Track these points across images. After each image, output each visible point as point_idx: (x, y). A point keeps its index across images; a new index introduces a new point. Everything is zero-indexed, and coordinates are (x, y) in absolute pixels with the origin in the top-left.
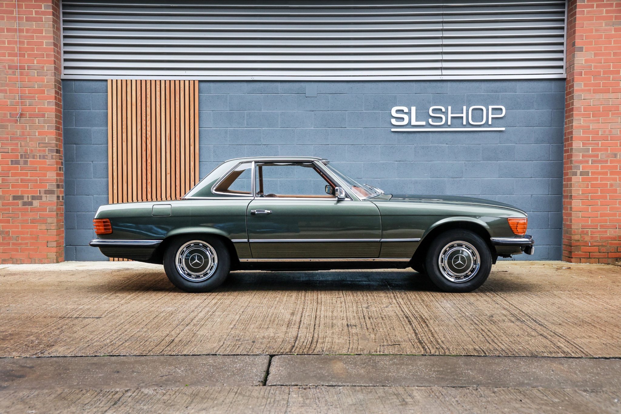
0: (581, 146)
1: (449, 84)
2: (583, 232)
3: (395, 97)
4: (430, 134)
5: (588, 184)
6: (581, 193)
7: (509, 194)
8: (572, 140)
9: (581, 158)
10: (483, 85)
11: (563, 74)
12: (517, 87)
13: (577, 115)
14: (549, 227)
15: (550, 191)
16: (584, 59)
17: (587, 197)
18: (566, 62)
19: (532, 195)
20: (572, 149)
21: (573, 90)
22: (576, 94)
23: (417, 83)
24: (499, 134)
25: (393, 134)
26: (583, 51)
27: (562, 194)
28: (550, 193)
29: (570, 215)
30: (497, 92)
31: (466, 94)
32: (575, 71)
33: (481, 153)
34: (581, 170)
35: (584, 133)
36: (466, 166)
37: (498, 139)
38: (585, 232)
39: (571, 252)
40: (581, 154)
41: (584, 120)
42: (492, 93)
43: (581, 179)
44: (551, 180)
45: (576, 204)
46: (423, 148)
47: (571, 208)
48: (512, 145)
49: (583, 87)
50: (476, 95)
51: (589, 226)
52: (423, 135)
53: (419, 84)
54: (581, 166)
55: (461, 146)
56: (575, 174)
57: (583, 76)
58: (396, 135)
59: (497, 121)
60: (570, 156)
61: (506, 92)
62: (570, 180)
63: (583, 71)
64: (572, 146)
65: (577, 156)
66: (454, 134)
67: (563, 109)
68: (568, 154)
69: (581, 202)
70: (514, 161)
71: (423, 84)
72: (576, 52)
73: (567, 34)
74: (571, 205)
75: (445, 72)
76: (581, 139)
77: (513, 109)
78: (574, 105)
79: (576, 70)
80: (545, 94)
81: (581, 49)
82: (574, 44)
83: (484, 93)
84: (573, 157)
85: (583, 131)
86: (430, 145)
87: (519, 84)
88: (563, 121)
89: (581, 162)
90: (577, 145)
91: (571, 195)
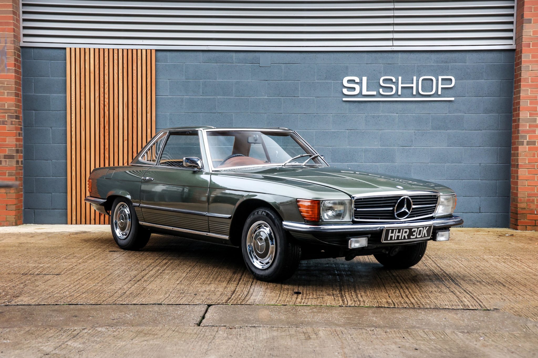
0: (528, 116)
1: (400, 55)
2: (529, 200)
3: (347, 68)
4: (381, 103)
5: (534, 154)
6: (527, 162)
7: (458, 163)
8: (519, 110)
9: (528, 128)
10: (433, 56)
11: (512, 45)
12: (467, 57)
13: (525, 86)
14: (497, 195)
15: (498, 160)
16: (532, 30)
17: (534, 166)
18: (516, 33)
19: (480, 164)
20: (519, 119)
21: (521, 61)
22: (523, 65)
23: (368, 53)
24: (448, 103)
25: (344, 104)
26: (531, 23)
27: (510, 163)
28: (498, 162)
29: (516, 183)
30: (446, 62)
31: (416, 65)
32: (523, 42)
33: (431, 122)
34: (528, 140)
35: (531, 103)
36: (415, 135)
37: (448, 108)
38: (531, 200)
39: (517, 220)
40: (528, 124)
41: (531, 91)
42: (442, 63)
43: (527, 148)
44: (500, 149)
45: (522, 173)
46: (373, 117)
47: (518, 176)
48: (461, 115)
49: (531, 58)
50: (426, 65)
51: (535, 194)
52: (375, 104)
53: (370, 54)
54: (528, 135)
55: (411, 115)
56: (522, 144)
57: (531, 47)
58: (348, 105)
59: (447, 92)
60: (518, 126)
61: (456, 62)
62: (517, 149)
63: (531, 43)
64: (519, 116)
65: (524, 126)
66: (404, 104)
67: (513, 79)
68: (516, 124)
69: (527, 171)
70: (463, 130)
71: (374, 55)
72: (524, 24)
73: (517, 6)
74: (518, 174)
75: (396, 43)
76: (527, 109)
77: (462, 79)
78: (522, 76)
79: (525, 41)
80: (494, 65)
81: (529, 21)
82: (522, 16)
83: (434, 63)
84: (520, 127)
85: (530, 102)
86: (381, 114)
87: (468, 55)
88: (512, 92)
89: (528, 132)
90: (524, 115)
91: (518, 165)
